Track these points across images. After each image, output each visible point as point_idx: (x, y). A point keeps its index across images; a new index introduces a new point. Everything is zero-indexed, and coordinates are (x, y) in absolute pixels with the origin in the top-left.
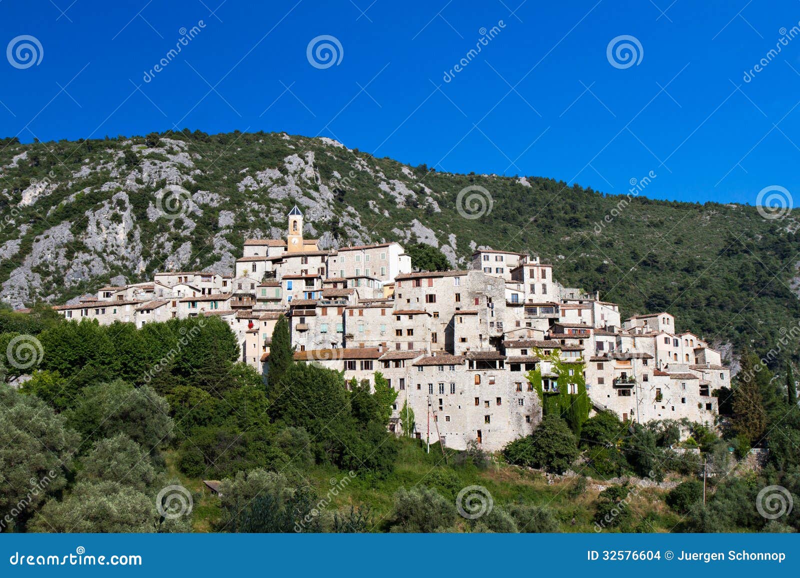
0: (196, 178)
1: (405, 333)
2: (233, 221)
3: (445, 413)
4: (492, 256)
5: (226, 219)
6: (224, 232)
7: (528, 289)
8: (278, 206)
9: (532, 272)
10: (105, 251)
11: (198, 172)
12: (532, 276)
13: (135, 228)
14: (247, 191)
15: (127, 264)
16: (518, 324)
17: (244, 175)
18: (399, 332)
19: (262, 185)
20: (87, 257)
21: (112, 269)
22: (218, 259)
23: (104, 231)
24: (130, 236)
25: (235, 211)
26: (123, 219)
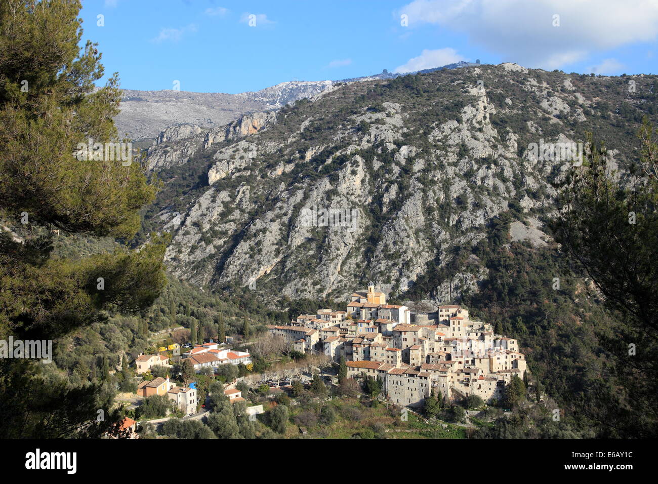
0: (403, 135)
1: (390, 357)
2: (423, 166)
3: (398, 391)
4: (444, 310)
5: (419, 165)
6: (416, 176)
7: (452, 329)
8: (452, 150)
9: (454, 322)
10: (348, 193)
11: (405, 130)
12: (454, 324)
13: (365, 176)
14: (434, 140)
15: (361, 199)
16: (441, 349)
17: (433, 128)
18: (388, 357)
19: (444, 134)
20: (338, 199)
21: (353, 204)
22: (411, 195)
23: (348, 181)
24: (363, 181)
25: (424, 158)
26: (358, 172)
